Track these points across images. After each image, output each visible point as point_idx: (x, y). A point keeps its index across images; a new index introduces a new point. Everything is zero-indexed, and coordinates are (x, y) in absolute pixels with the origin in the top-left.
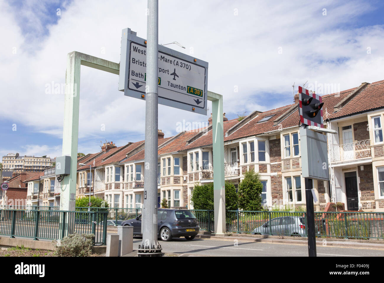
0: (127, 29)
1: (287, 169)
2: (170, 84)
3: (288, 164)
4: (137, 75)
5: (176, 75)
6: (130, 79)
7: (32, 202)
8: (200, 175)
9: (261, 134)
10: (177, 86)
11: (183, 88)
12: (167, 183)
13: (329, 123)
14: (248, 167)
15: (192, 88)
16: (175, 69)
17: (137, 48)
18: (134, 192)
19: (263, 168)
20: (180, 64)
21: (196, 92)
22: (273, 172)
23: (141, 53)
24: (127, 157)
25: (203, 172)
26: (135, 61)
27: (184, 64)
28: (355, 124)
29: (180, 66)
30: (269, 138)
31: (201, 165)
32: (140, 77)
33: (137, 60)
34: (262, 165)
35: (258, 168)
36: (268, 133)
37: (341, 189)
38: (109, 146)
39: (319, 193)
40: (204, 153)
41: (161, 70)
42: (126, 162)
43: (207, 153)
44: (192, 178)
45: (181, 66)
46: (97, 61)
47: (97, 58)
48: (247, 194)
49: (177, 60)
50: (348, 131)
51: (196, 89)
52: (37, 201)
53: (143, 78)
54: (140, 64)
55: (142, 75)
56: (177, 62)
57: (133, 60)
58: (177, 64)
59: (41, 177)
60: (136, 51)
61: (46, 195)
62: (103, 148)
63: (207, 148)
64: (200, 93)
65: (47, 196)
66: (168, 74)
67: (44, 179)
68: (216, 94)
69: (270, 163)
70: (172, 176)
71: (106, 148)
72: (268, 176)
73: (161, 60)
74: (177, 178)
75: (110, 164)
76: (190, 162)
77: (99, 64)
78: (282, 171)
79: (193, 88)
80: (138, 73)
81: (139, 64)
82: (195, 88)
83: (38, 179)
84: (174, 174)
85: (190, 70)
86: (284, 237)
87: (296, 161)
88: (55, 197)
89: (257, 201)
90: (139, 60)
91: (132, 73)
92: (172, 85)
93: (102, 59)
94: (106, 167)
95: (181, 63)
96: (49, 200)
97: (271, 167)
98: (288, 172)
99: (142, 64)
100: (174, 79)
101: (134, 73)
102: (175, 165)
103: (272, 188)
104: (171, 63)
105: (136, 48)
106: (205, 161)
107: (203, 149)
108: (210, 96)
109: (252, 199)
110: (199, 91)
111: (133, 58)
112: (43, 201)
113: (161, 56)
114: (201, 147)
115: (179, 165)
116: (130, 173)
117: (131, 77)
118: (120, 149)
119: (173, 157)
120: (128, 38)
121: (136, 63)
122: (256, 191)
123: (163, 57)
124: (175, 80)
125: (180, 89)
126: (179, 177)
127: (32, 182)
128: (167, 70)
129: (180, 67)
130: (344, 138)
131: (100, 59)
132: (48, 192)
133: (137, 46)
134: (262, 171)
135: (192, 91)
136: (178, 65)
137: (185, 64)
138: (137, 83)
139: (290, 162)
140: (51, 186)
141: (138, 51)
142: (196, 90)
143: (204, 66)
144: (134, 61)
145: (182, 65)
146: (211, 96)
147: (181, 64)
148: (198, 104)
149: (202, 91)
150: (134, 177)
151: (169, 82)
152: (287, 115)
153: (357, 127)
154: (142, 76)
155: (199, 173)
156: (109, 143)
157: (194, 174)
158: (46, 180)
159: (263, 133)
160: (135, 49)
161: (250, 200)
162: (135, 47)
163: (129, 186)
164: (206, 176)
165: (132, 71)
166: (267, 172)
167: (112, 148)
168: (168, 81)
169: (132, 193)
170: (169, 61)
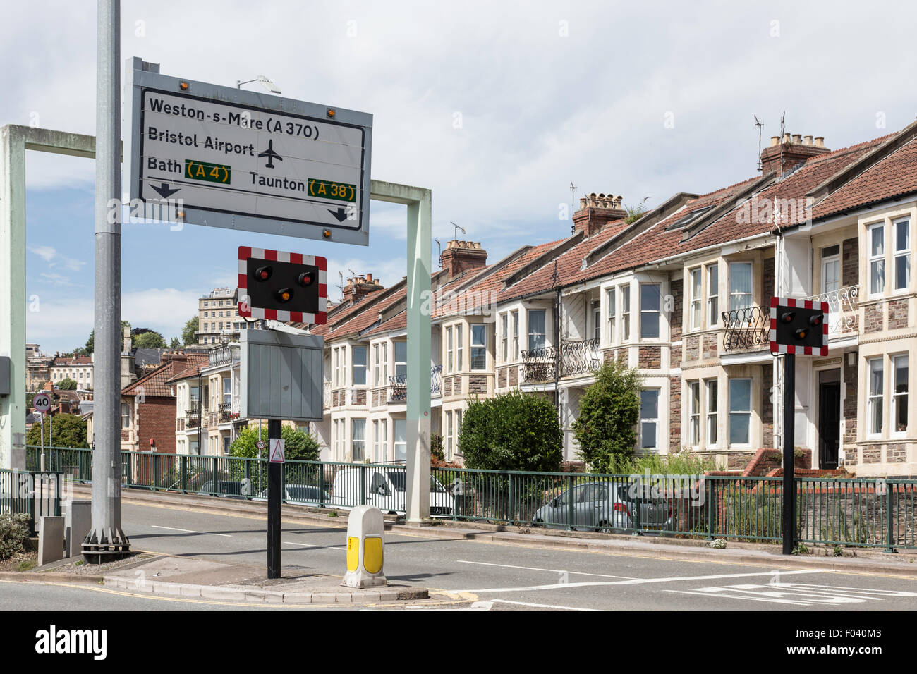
0: (133, 59)
1: (692, 359)
2: (257, 179)
3: (695, 346)
4: (164, 166)
5: (273, 156)
6: (145, 176)
7: (188, 436)
8: (520, 373)
9: (644, 265)
10: (279, 183)
11: (294, 185)
12: (455, 391)
13: (781, 238)
14: (616, 352)
15: (322, 184)
16: (271, 142)
17: (162, 101)
18: (389, 413)
19: (650, 357)
20: (285, 128)
21: (335, 192)
22: (674, 367)
23: (172, 113)
24: (380, 321)
25: (529, 365)
26: (158, 134)
27: (296, 125)
28: (846, 240)
29: (287, 131)
30: (669, 275)
31: (523, 345)
32: (171, 171)
33: (162, 132)
34: (648, 347)
35: (638, 355)
36: (659, 264)
37: (804, 414)
38: (360, 285)
39: (763, 422)
40: (531, 314)
41: (229, 149)
42: (373, 335)
43: (543, 312)
44: (505, 379)
45: (290, 131)
46: (66, 141)
47: (65, 135)
48: (597, 425)
49: (275, 118)
50: (833, 260)
51: (336, 183)
52: (196, 432)
53: (180, 172)
54: (170, 139)
55: (176, 165)
56: (278, 122)
57: (150, 133)
58: (278, 127)
59: (203, 369)
60: (159, 110)
61: (214, 416)
62: (346, 292)
63: (540, 300)
64: (349, 192)
65: (216, 421)
66: (252, 155)
67: (208, 376)
68: (412, 187)
69: (670, 342)
70: (465, 374)
71: (354, 292)
72: (661, 376)
73: (230, 123)
74: (478, 379)
75: (341, 337)
76: (502, 338)
77: (72, 147)
78: (682, 365)
79: (325, 182)
80: (166, 162)
81: (167, 139)
82: (332, 183)
83: (196, 376)
84: (473, 368)
85: (316, 139)
86: (530, 529)
87: (711, 339)
88: (231, 422)
89: (620, 442)
90: (167, 131)
91: (150, 162)
92: (264, 181)
93: (79, 136)
94: (333, 347)
95: (288, 124)
96: (221, 431)
97: (672, 353)
98: (693, 368)
99: (177, 138)
100: (270, 165)
101: (154, 163)
102: (473, 344)
103: (671, 409)
104: (259, 126)
105: (160, 102)
106: (536, 335)
107: (530, 302)
108: (392, 195)
109: (607, 438)
110: (343, 189)
111: (150, 128)
112: (209, 433)
113: (231, 114)
114: (522, 298)
115: (483, 344)
116: (382, 363)
117: (147, 172)
118: (379, 297)
119: (470, 324)
120: (134, 82)
121: (159, 137)
122: (618, 416)
123: (235, 116)
124: (273, 167)
125: (286, 188)
126: (484, 376)
127: (185, 383)
128: (249, 146)
129: (286, 133)
130: (824, 279)
131: (74, 135)
132: (217, 409)
133: (160, 97)
134: (646, 365)
135: (324, 191)
136: (280, 129)
137: (301, 126)
138: (165, 187)
139: (698, 341)
140: (224, 394)
141: (165, 109)
142: (335, 187)
143: (361, 125)
144: (155, 134)
145: (291, 128)
146: (396, 195)
147: (290, 126)
148: (341, 221)
149: (354, 186)
150: (391, 375)
151: (254, 175)
152: (725, 211)
153: (850, 250)
154: (178, 167)
155: (520, 368)
156: (362, 278)
157: (508, 370)
158: (213, 377)
159: (648, 264)
160: (156, 106)
161: (605, 439)
162: (157, 101)
163: (379, 397)
164: (537, 374)
165: (149, 159)
166: (661, 365)
167: (370, 292)
168: (251, 173)
169: (386, 415)
170: (254, 124)
